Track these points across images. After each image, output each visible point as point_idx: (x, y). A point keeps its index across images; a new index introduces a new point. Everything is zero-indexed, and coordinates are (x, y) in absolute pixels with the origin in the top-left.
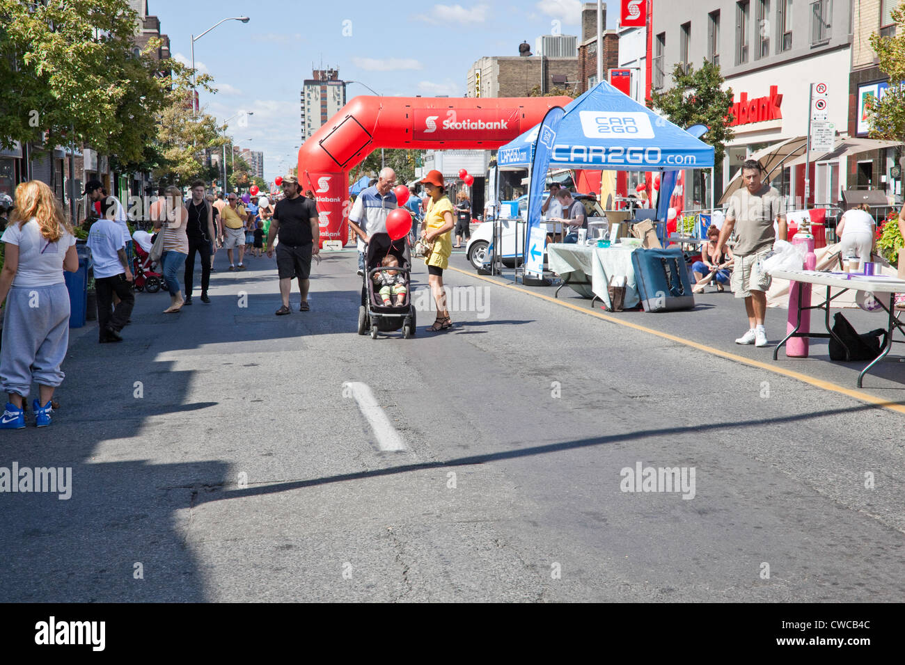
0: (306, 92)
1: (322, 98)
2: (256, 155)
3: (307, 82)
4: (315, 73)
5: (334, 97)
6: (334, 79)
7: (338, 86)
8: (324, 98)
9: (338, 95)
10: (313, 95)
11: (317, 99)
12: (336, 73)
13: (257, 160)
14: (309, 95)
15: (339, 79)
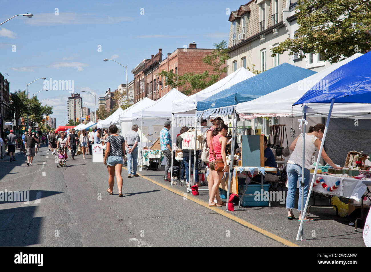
0: (69, 101)
1: (74, 103)
2: (53, 119)
3: (70, 98)
4: (72, 95)
5: (78, 103)
6: (79, 97)
7: (80, 99)
8: (75, 103)
9: (80, 102)
10: (71, 102)
11: (73, 103)
12: (79, 95)
13: (53, 121)
14: (70, 102)
15: (80, 97)
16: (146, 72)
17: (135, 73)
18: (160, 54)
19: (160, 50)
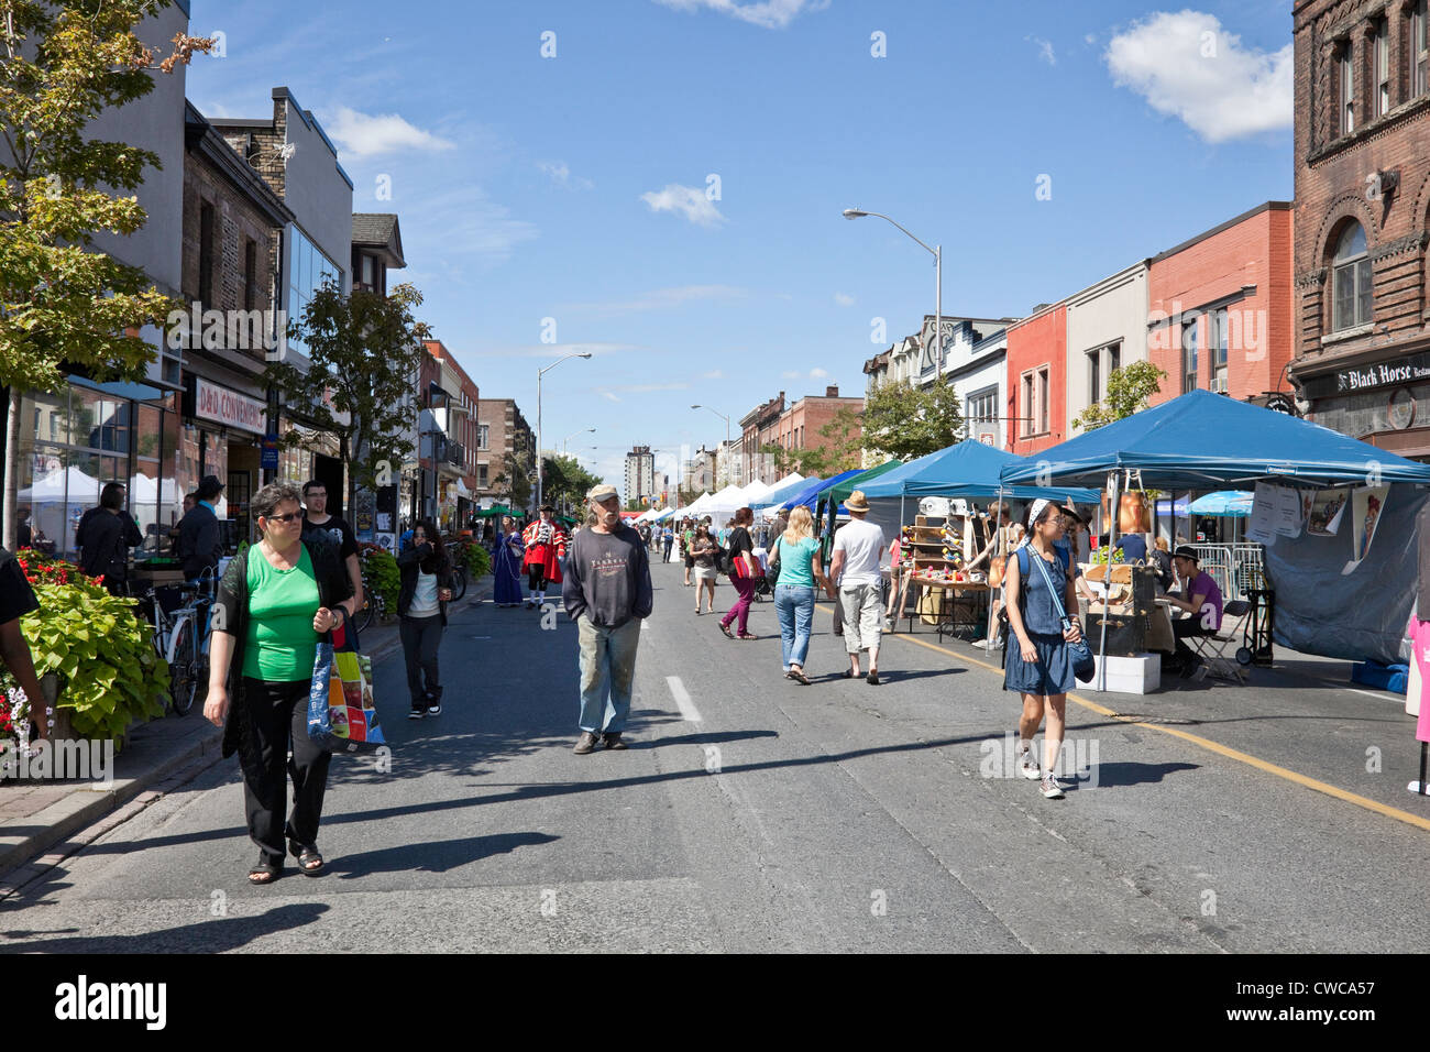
16: (760, 426)
17: (745, 425)
18: (781, 401)
19: (782, 393)
